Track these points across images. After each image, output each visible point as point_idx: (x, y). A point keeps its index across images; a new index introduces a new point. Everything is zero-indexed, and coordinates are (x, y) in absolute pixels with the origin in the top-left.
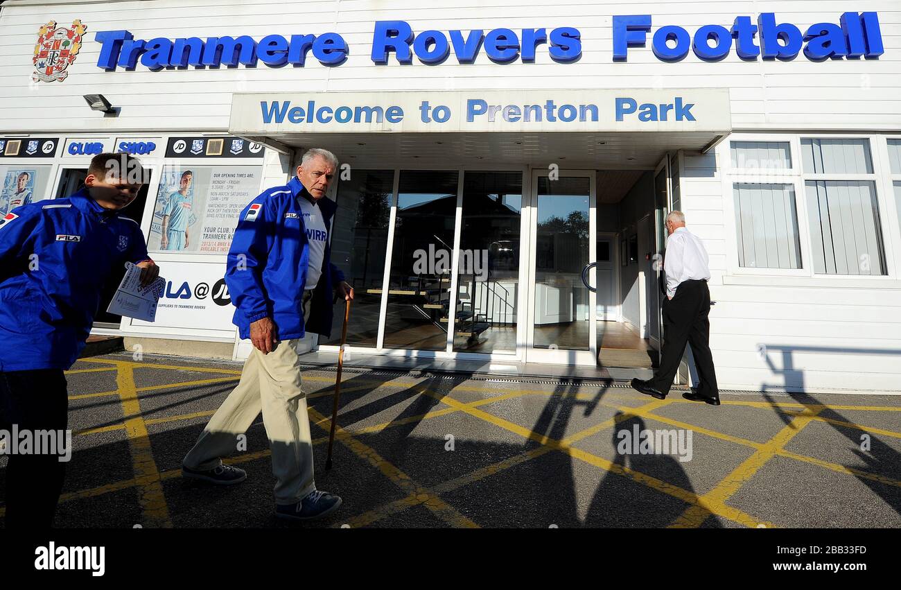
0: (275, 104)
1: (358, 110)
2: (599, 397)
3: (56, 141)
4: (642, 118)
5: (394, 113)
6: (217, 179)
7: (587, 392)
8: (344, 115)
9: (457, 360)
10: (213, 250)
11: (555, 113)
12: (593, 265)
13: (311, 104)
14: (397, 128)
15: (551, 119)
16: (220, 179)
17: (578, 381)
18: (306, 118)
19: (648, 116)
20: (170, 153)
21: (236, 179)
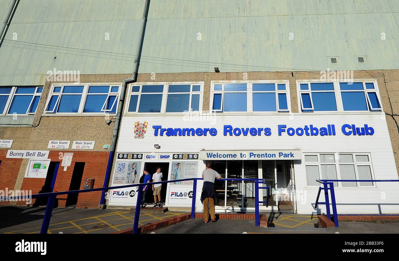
0: (210, 154)
1: (227, 155)
2: (278, 216)
3: (142, 155)
4: (284, 157)
5: (235, 156)
6: (186, 165)
7: (276, 215)
8: (224, 156)
9: (241, 210)
10: (187, 184)
11: (267, 155)
12: (276, 184)
13: (217, 153)
14: (235, 159)
15: (266, 157)
16: (187, 165)
17: (274, 213)
18: (216, 157)
19: (285, 156)
20: (174, 158)
21: (191, 165)
